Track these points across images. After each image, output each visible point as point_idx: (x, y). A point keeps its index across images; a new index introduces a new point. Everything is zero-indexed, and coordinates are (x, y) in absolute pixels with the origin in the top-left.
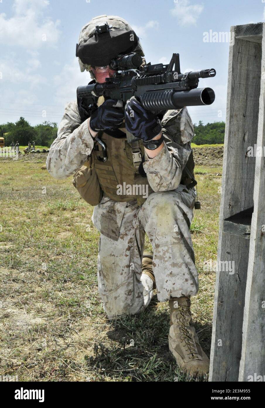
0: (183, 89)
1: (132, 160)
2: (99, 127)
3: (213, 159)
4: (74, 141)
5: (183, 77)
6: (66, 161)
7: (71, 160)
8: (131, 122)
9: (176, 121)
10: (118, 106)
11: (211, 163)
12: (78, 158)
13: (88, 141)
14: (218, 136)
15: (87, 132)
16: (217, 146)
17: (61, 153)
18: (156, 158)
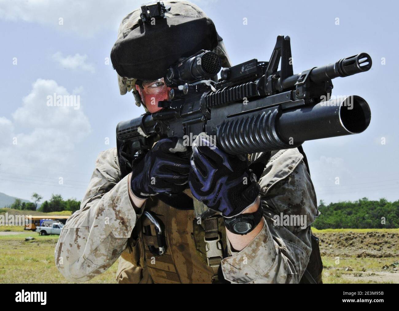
0: (299, 104)
1: (204, 253)
2: (147, 189)
3: (339, 248)
4: (102, 213)
5: (300, 78)
6: (86, 250)
7: (94, 248)
8: (199, 177)
9: (287, 187)
10: (178, 150)
11: (337, 252)
12: (108, 244)
13: (127, 214)
14: (344, 219)
15: (126, 198)
16: (342, 231)
17: (79, 234)
18: (246, 250)
